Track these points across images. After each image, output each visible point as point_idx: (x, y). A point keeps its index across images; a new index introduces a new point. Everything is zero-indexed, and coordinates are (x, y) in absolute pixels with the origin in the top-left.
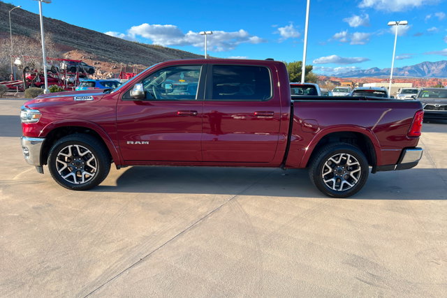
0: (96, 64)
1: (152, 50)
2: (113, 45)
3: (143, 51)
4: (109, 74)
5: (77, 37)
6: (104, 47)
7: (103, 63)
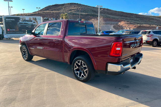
0: (128, 25)
1: (157, 18)
2: (139, 18)
3: (152, 19)
4: (132, 29)
5: (126, 16)
6: (135, 19)
7: (131, 25)
